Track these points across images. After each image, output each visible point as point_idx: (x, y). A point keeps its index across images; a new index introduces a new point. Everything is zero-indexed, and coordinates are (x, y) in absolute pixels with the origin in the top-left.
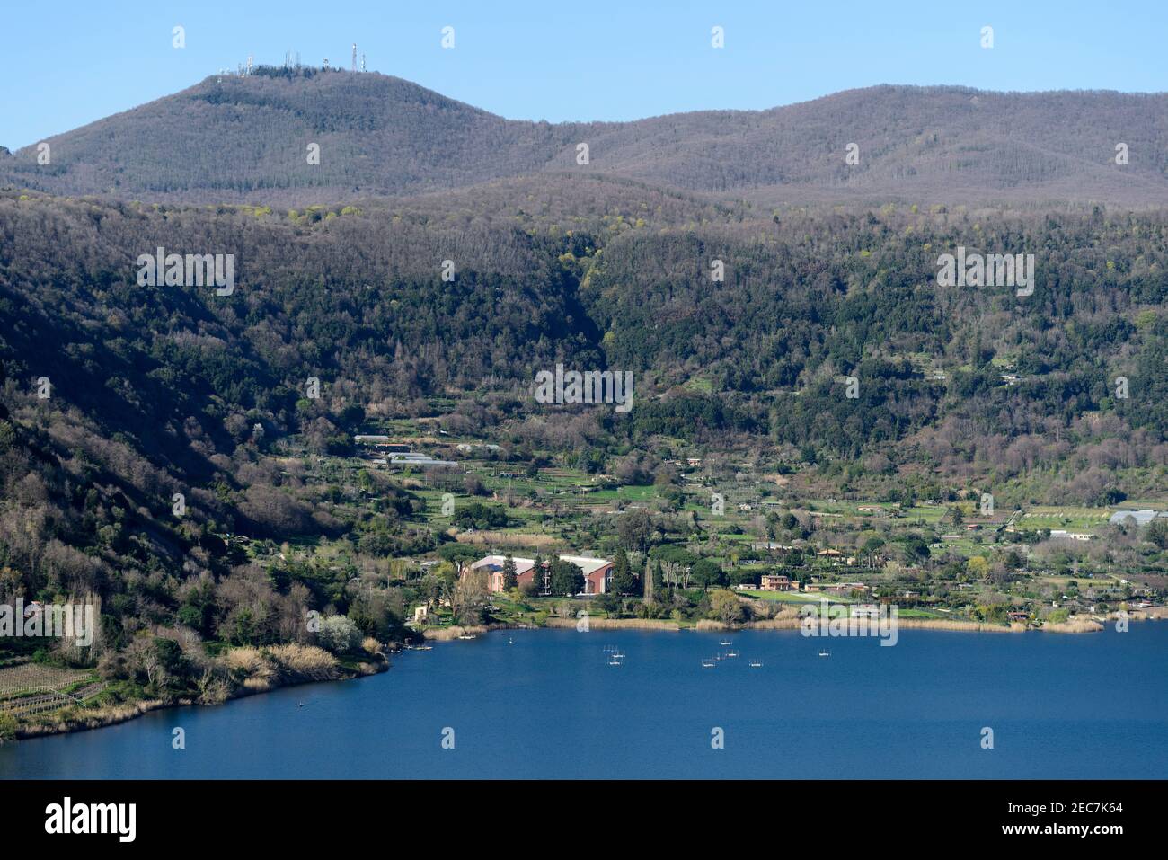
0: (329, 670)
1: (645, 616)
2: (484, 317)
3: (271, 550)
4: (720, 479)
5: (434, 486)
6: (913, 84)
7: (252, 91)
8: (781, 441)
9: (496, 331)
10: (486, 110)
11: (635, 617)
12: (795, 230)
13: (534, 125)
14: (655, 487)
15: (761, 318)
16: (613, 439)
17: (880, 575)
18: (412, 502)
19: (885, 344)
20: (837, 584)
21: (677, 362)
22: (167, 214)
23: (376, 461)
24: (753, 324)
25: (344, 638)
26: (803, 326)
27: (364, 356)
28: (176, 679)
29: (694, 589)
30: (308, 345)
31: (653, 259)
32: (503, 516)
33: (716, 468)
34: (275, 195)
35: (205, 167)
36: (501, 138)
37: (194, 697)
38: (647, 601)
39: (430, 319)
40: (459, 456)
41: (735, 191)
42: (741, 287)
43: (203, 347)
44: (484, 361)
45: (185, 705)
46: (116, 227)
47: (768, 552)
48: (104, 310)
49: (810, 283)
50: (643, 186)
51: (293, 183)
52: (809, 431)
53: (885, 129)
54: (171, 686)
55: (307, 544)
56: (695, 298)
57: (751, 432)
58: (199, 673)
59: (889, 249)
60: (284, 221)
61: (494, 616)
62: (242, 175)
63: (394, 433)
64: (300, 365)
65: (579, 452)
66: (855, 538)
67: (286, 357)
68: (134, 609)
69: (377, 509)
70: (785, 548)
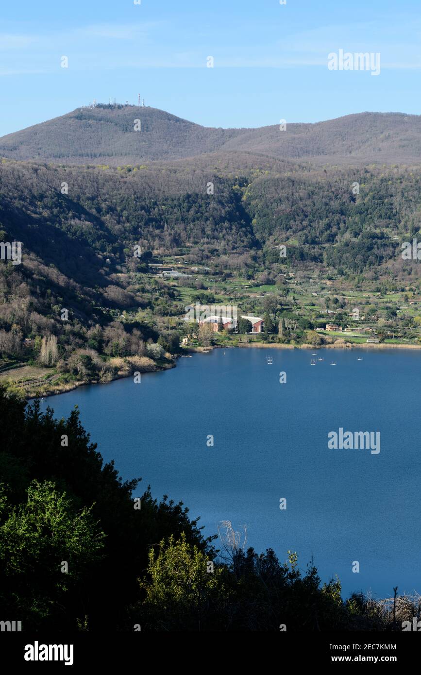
0: (152, 367)
1: (279, 342)
2: (202, 213)
3: (119, 314)
4: (303, 282)
5: (183, 285)
6: (379, 112)
7: (96, 115)
8: (328, 265)
9: (207, 219)
10: (195, 123)
11: (275, 342)
12: (333, 175)
13: (216, 130)
14: (276, 286)
15: (319, 213)
16: (257, 265)
17: (376, 324)
18: (175, 292)
19: (372, 224)
20: (358, 328)
21: (284, 233)
22: (65, 169)
23: (158, 275)
24: (316, 216)
25: (158, 353)
26: (337, 217)
27: (151, 229)
28: (90, 372)
29: (298, 331)
30: (127, 225)
31: (273, 188)
32: (213, 298)
33: (301, 278)
34: (107, 159)
35: (76, 147)
36: (202, 135)
37: (98, 380)
38: (280, 335)
39: (179, 214)
40: (193, 272)
41: (304, 158)
42: (311, 200)
43: (83, 226)
44: (202, 232)
45: (94, 383)
46: (44, 174)
47: (327, 314)
48: (41, 210)
49: (340, 198)
50: (267, 157)
51: (114, 154)
52: (340, 261)
53: (367, 131)
54: (88, 375)
55: (133, 311)
56: (291, 205)
57: (315, 262)
58: (100, 369)
59: (374, 184)
60: (116, 172)
61: (215, 342)
62: (92, 151)
63: (165, 263)
64: (124, 233)
65: (243, 270)
66: (363, 308)
67: (118, 230)
68: (69, 341)
69: (160, 295)
70: (334, 312)
